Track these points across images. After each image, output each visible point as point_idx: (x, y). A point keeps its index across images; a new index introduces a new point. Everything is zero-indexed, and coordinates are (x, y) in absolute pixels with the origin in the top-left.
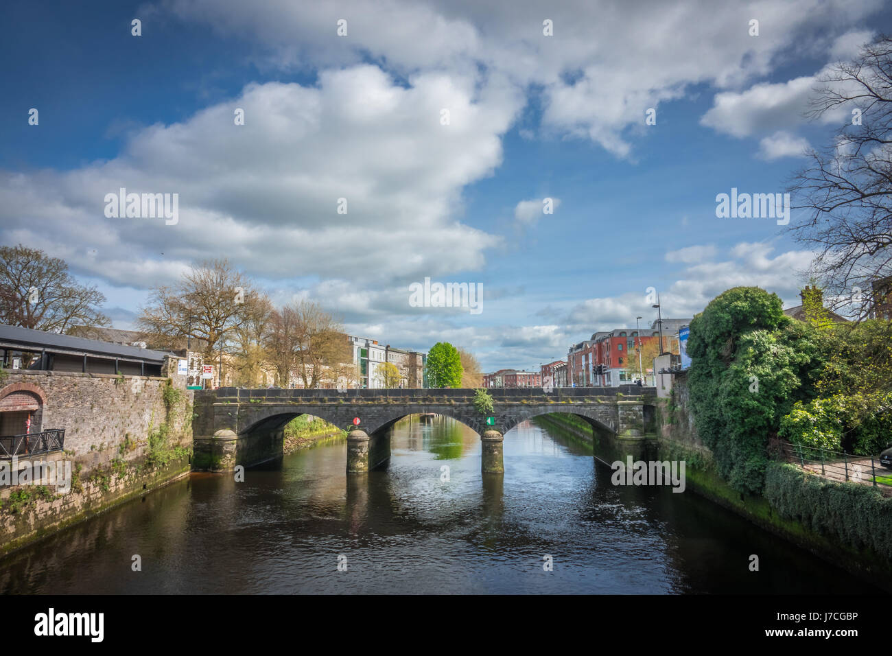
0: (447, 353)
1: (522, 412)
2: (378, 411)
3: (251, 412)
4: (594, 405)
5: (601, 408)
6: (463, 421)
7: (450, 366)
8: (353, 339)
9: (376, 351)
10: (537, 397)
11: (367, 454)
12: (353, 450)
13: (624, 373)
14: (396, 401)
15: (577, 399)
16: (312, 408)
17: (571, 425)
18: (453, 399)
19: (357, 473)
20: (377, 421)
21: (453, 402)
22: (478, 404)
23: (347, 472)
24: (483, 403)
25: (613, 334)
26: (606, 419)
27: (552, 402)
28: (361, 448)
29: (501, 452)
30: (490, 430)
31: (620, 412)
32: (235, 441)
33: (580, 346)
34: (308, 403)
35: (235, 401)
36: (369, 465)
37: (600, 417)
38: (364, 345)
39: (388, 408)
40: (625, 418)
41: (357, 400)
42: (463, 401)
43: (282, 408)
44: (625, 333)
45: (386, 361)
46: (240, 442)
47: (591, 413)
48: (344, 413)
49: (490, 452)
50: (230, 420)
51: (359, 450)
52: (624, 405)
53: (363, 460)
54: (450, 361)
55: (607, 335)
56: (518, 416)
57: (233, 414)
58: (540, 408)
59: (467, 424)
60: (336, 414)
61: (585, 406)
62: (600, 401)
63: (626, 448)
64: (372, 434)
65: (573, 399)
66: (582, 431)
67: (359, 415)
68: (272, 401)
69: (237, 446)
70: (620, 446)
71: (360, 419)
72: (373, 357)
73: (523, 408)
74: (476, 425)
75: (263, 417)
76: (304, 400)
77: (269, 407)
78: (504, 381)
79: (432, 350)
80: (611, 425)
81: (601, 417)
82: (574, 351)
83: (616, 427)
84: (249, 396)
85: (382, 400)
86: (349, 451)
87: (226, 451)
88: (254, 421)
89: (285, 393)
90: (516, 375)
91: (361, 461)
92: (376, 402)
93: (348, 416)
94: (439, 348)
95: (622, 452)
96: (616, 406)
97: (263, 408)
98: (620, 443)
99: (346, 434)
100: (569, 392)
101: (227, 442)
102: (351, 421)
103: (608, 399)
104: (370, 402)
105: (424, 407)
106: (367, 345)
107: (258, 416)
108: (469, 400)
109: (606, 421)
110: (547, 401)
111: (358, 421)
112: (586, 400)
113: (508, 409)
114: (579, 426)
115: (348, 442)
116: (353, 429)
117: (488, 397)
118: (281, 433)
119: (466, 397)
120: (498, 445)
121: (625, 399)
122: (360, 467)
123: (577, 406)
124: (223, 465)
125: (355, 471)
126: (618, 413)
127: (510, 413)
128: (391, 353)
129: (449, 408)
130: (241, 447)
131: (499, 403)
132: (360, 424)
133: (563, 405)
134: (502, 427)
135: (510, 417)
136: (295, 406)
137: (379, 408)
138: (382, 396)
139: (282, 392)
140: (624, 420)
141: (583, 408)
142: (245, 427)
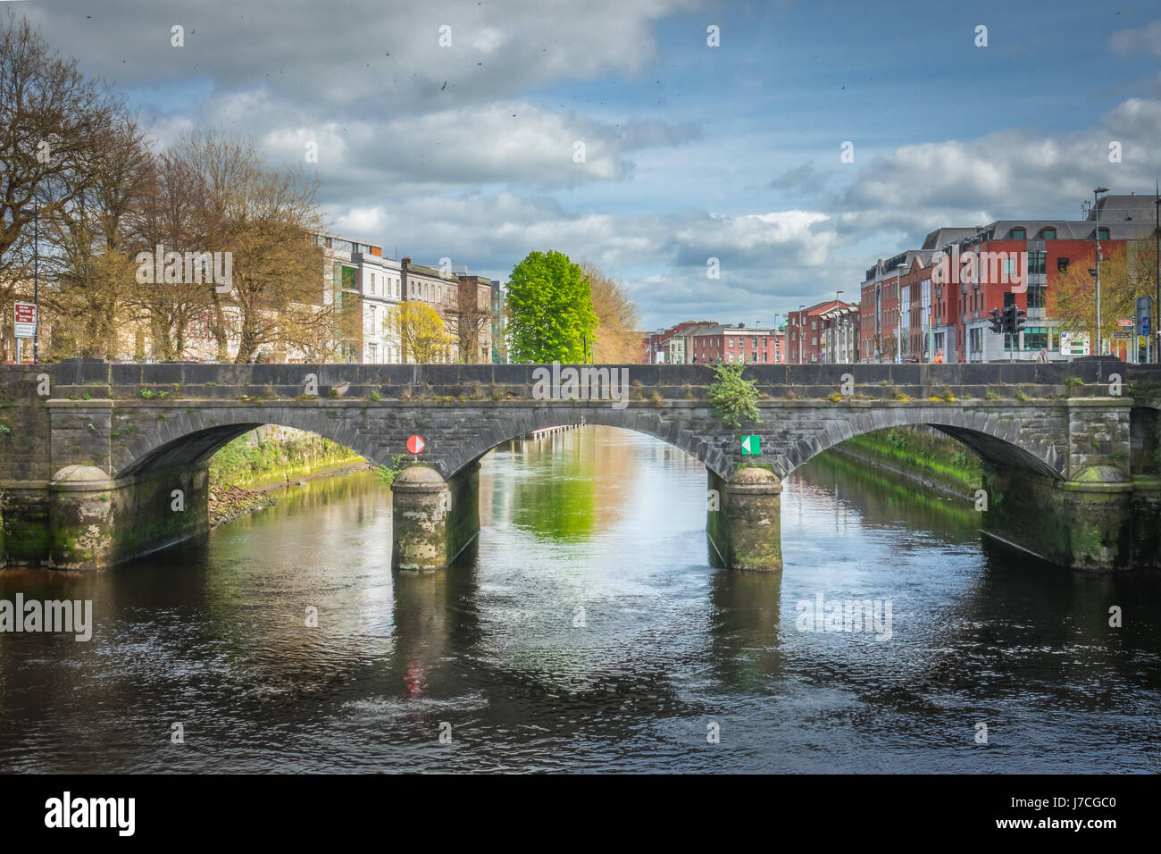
0: (558, 279)
1: (829, 424)
2: (470, 419)
3: (144, 420)
4: (1010, 406)
5: (1027, 415)
6: (684, 446)
7: (567, 312)
8: (321, 243)
9: (380, 274)
10: (867, 385)
11: (443, 524)
12: (409, 514)
13: (1043, 331)
14: (515, 395)
15: (967, 391)
16: (300, 412)
17: (894, 459)
18: (657, 389)
19: (421, 571)
20: (467, 445)
21: (658, 398)
22: (721, 403)
23: (396, 570)
24: (735, 401)
25: (992, 233)
26: (1038, 440)
27: (906, 400)
28: (428, 509)
29: (775, 520)
30: (750, 466)
31: (1073, 424)
32: (108, 494)
33: (892, 265)
34: (290, 400)
35: (101, 393)
36: (448, 550)
37: (1022, 437)
38: (347, 255)
39: (496, 413)
40: (1086, 439)
41: (417, 391)
42: (683, 395)
43: (223, 412)
44: (1024, 230)
45: (404, 299)
46: (117, 496)
47: (1002, 426)
48: (382, 423)
49: (750, 520)
50: (93, 442)
51: (424, 515)
52: (1083, 406)
53: (433, 540)
54: (564, 299)
55: (975, 236)
56: (820, 432)
57: (100, 425)
58: (875, 412)
59: (692, 450)
60: (362, 426)
61: (988, 409)
62: (1024, 396)
63: (1085, 511)
64: (453, 477)
65: (957, 392)
66: (928, 473)
67: (421, 429)
68: (197, 395)
69: (113, 506)
70: (1069, 505)
71: (425, 440)
72: (373, 289)
73: (832, 413)
74: (714, 454)
75: (177, 434)
76: (282, 392)
77: (190, 409)
78: (691, 352)
79: (519, 271)
80: (1048, 457)
81: (1025, 436)
82: (879, 277)
83: (1063, 460)
84: (138, 381)
85: (479, 393)
86: (398, 517)
87: (87, 518)
88: (154, 442)
89: (230, 375)
90: (722, 337)
91: (430, 541)
92: (464, 398)
93: (392, 431)
94: (537, 266)
95: (1073, 520)
96: (1065, 409)
97: (173, 414)
98: (1070, 498)
99: (391, 474)
100: (948, 375)
101: (89, 496)
102: (400, 442)
103: (1045, 392)
104: (447, 398)
105: (584, 411)
106: (357, 258)
107: (164, 432)
108: (699, 393)
109: (1037, 446)
110: (894, 396)
111: (419, 445)
112: (989, 393)
113: (795, 415)
114: (919, 461)
115: (395, 493)
116: (407, 462)
117: (746, 385)
118: (203, 474)
119: (690, 386)
120: (771, 503)
121: (1086, 392)
122: (427, 555)
123: (966, 409)
124: (82, 551)
125: (416, 566)
126: (1068, 426)
127: (800, 426)
128: (416, 279)
129: (646, 413)
130: (120, 507)
131: (773, 399)
132: (423, 451)
133: (932, 406)
134: (780, 459)
135: (800, 437)
136: (259, 406)
137: (472, 412)
138: (478, 383)
139: (221, 371)
140: (1083, 444)
141: (981, 414)
142: (131, 459)
